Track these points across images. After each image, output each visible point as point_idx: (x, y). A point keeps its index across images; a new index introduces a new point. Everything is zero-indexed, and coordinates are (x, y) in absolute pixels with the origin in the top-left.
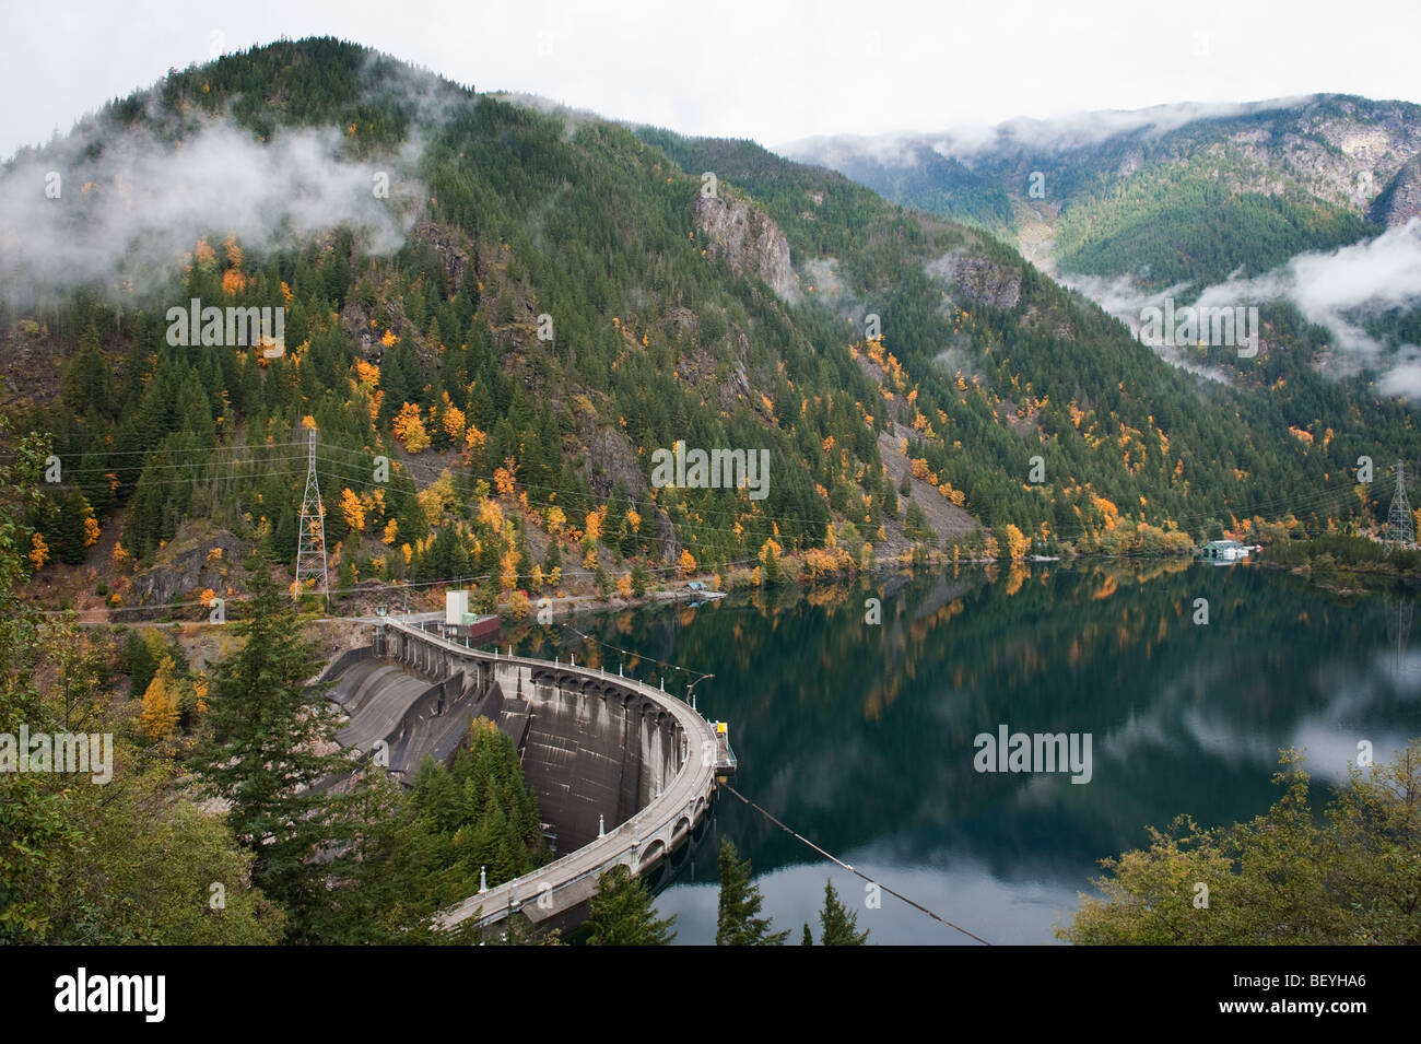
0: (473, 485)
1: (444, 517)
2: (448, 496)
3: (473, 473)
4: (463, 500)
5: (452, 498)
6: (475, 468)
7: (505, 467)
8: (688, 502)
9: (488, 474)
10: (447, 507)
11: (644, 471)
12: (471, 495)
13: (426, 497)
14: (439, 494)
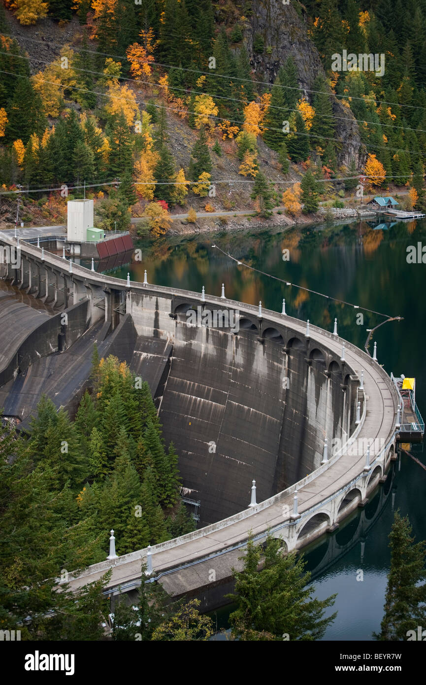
0: (101, 65)
1: (64, 107)
2: (69, 80)
3: (100, 50)
4: (88, 84)
5: (73, 82)
6: (103, 43)
7: (141, 43)
8: (377, 92)
9: (120, 52)
10: (68, 93)
11: (321, 50)
12: (97, 79)
13: (42, 81)
14: (58, 76)
